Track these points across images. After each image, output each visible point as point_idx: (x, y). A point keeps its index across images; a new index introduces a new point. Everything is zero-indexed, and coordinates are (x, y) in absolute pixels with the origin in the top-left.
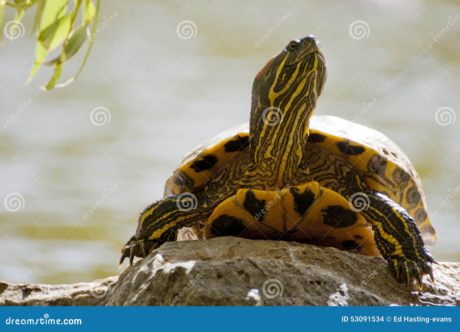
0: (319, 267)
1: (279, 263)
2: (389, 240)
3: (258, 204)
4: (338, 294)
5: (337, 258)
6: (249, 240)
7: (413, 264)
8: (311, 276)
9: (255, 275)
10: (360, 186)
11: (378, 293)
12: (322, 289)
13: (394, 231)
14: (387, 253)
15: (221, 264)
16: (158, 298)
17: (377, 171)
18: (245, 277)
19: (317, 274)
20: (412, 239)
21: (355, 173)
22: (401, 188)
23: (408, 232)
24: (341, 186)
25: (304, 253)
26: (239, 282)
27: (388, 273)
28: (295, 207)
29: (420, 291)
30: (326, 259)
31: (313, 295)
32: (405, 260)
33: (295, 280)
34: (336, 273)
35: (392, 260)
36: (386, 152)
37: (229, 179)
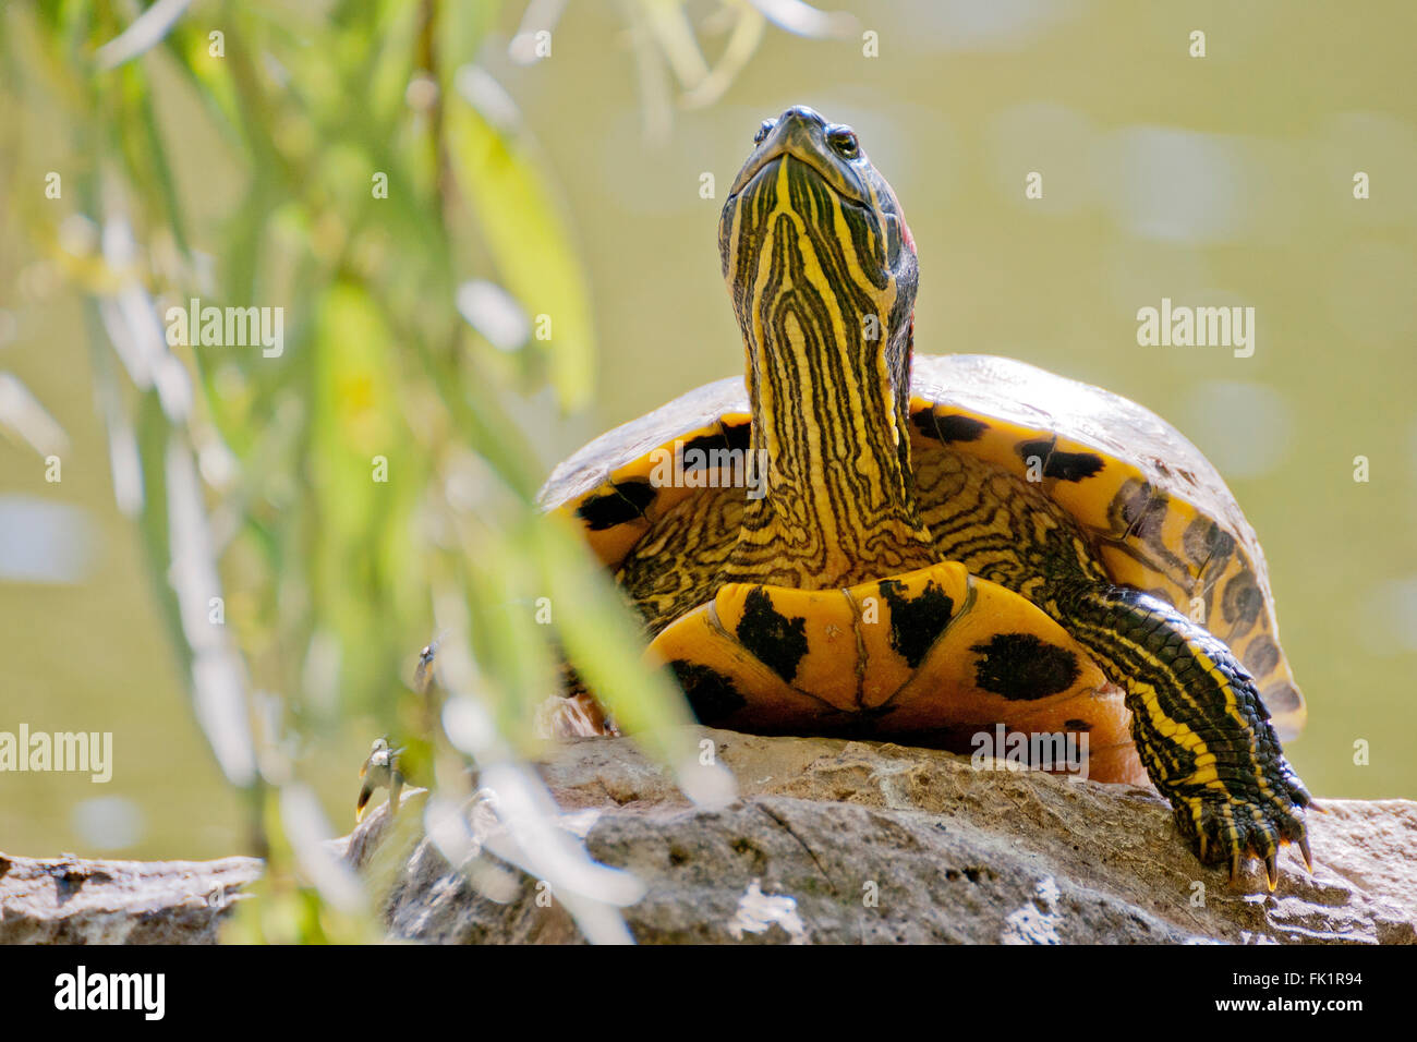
0: (967, 823)
1: (853, 814)
2: (1177, 740)
3: (781, 631)
4: (1031, 910)
5: (1021, 795)
6: (754, 737)
7: (1250, 812)
8: (948, 856)
9: (782, 856)
10: (1086, 573)
11: (1145, 901)
12: (982, 894)
13: (1194, 712)
14: (1170, 779)
15: (680, 820)
16: (493, 925)
17: (1137, 527)
18: (753, 859)
19: (968, 849)
20: (1247, 736)
21: (1072, 534)
22: (1206, 579)
23: (1235, 714)
24: (1030, 574)
25: (924, 780)
26: (736, 877)
27: (1172, 839)
28: (895, 639)
29: (1270, 894)
30: (987, 797)
31: (956, 914)
32: (1225, 801)
33: (904, 870)
34: (1019, 841)
35: (1185, 799)
36: (1163, 470)
37: (687, 549)
